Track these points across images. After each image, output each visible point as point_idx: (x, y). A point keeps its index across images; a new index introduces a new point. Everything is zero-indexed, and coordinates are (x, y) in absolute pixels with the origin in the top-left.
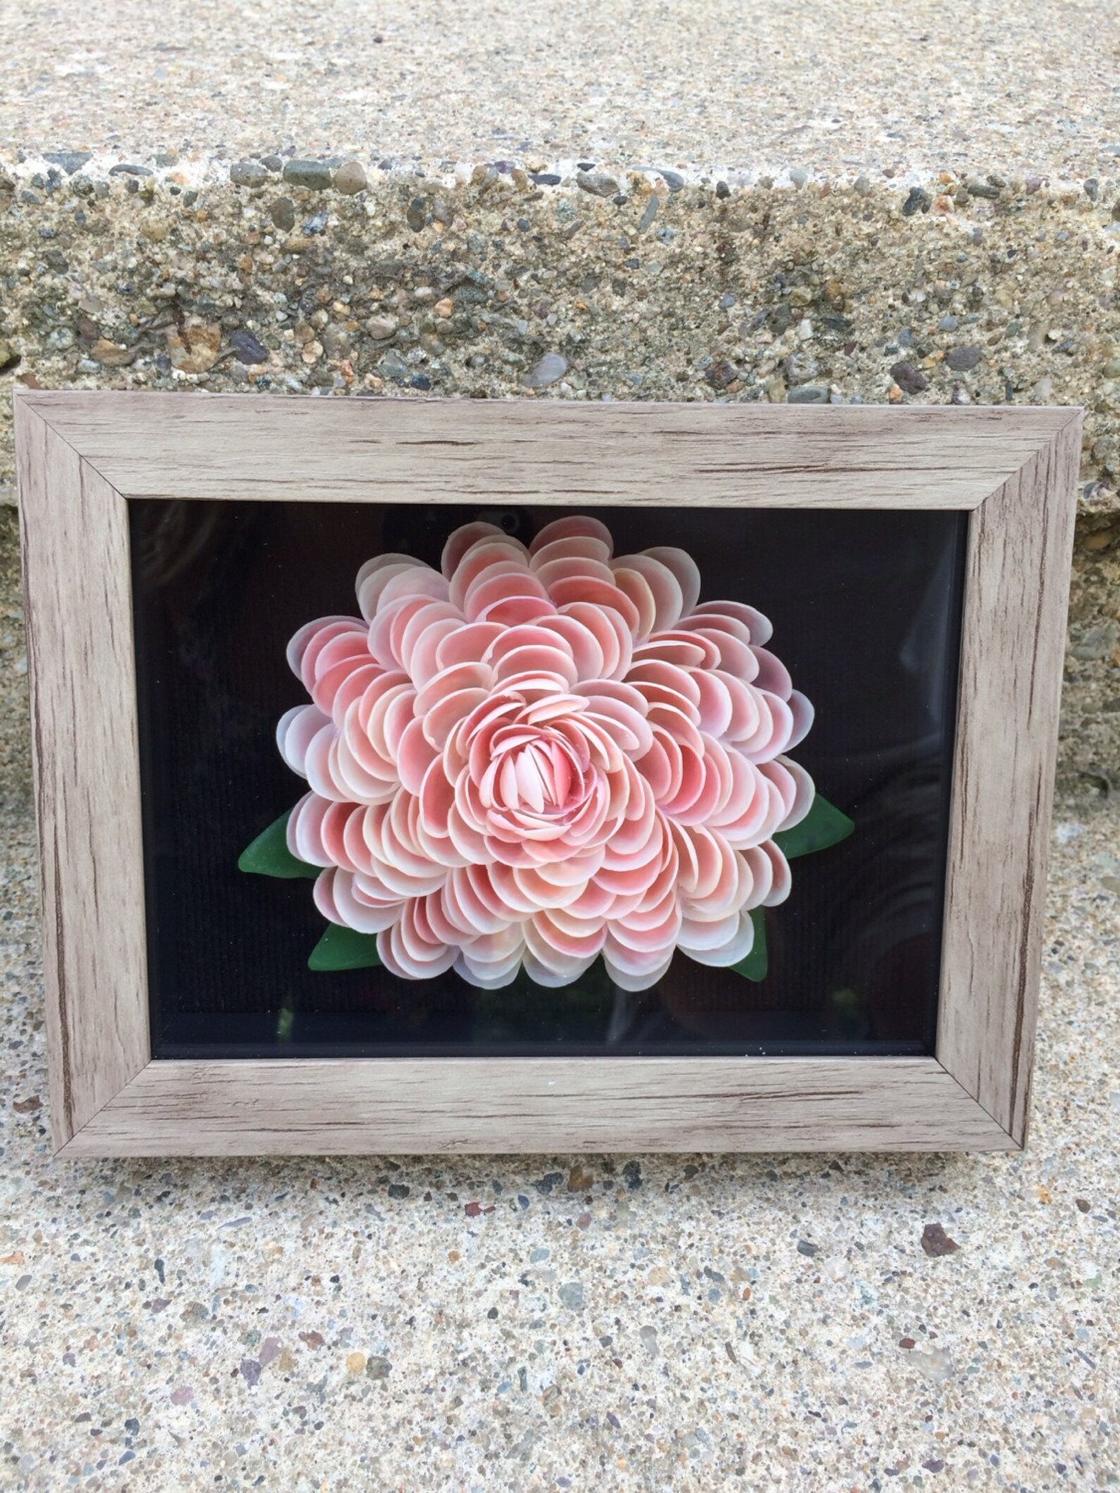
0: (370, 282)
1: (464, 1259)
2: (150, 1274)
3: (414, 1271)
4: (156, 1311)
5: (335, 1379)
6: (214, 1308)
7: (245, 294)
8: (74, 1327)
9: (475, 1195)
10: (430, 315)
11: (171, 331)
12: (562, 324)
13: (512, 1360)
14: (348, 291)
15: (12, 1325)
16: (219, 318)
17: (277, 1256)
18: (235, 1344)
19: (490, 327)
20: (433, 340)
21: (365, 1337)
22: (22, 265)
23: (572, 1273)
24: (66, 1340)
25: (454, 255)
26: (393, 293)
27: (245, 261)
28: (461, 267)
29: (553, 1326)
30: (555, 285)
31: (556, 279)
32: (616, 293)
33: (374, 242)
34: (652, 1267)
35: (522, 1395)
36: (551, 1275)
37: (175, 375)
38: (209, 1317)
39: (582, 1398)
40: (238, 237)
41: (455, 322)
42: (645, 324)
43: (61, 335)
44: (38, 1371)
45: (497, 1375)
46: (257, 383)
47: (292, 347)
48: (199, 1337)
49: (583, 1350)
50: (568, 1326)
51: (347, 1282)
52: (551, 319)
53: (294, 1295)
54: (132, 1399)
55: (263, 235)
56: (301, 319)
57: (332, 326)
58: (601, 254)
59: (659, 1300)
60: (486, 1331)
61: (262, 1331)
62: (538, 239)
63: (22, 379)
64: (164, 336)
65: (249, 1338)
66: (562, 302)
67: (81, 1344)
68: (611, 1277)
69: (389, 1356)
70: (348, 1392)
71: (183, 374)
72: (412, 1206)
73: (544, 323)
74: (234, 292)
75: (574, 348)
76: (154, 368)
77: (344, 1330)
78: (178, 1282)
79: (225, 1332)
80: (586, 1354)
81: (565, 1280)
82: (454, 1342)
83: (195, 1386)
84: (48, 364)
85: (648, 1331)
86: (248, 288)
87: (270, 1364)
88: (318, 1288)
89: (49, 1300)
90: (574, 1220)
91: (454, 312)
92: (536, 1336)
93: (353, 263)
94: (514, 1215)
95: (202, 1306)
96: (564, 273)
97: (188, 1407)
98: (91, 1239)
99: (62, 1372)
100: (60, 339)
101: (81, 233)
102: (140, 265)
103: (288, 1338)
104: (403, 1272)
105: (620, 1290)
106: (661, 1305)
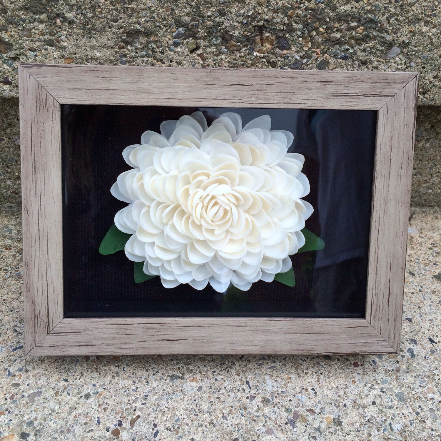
0: (335, 21)
1: (358, 383)
2: (245, 386)
3: (341, 387)
4: (251, 400)
5: (323, 426)
6: (272, 399)
7: (289, 25)
8: (223, 406)
9: (355, 359)
10: (354, 33)
11: (258, 38)
12: (402, 36)
13: (385, 420)
14: (326, 24)
15: (200, 405)
16: (276, 33)
17: (289, 380)
18: (283, 412)
19: (375, 38)
20: (353, 42)
21: (330, 411)
22: (209, 14)
23: (398, 389)
24: (221, 411)
25: (369, 11)
26: (342, 25)
27: (292, 13)
28: (370, 15)
29: (397, 408)
30: (403, 22)
31: (404, 20)
32: (425, 25)
33: (341, 6)
34: (427, 387)
35: (393, 433)
36: (391, 389)
37: (255, 54)
38: (272, 403)
39: (414, 434)
40: (291, 4)
41: (363, 35)
42: (433, 37)
43: (217, 39)
44: (215, 422)
45: (381, 425)
46: (284, 57)
47: (301, 44)
48: (270, 410)
49: (410, 417)
50: (402, 408)
51: (317, 390)
52: (399, 34)
53: (300, 395)
54: (252, 433)
55: (301, 3)
56: (306, 34)
57: (317, 36)
58: (423, 11)
59: (433, 399)
60: (373, 409)
61: (292, 408)
62: (401, 6)
63: (198, 55)
64: (254, 40)
65: (288, 410)
66: (404, 28)
67: (228, 412)
68: (413, 390)
69: (340, 418)
70: (330, 431)
71: (258, 54)
72: (334, 363)
73: (396, 36)
74: (284, 24)
75: (404, 45)
76: (247, 51)
77: (322, 408)
78: (256, 389)
79: (279, 408)
80: (412, 418)
81: (397, 391)
82: (363, 413)
83: (273, 428)
84: (210, 50)
85: (431, 410)
86: (290, 22)
87: (298, 420)
88: (308, 393)
89: (211, 396)
90: (394, 369)
91: (363, 32)
92: (392, 411)
93: (331, 14)
94: (372, 367)
95: (267, 398)
96: (408, 18)
97: (273, 436)
98: (219, 373)
99: (223, 422)
100: (216, 41)
101: (234, 3)
102: (253, 14)
103: (302, 411)
104: (337, 387)
105: (418, 395)
106: (434, 401)
